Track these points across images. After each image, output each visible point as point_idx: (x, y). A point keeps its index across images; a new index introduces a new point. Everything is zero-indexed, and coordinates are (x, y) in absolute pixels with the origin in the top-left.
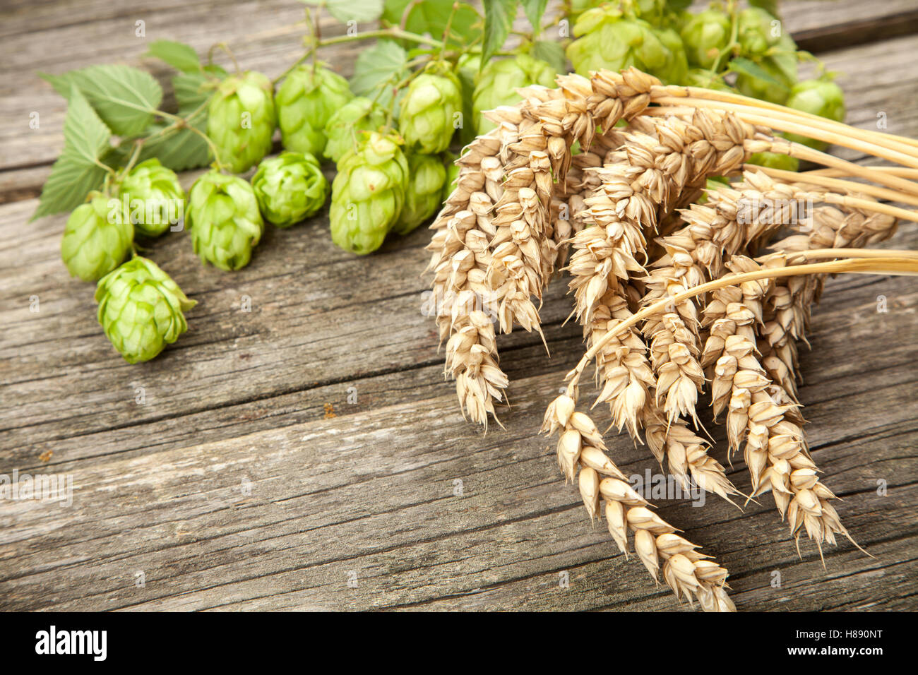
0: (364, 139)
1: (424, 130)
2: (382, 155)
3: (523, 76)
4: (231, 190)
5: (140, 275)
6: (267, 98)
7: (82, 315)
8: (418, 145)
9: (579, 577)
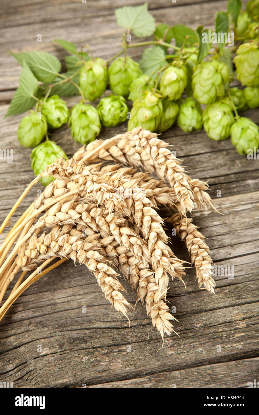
0: (145, 95)
1: (170, 91)
2: (152, 103)
3: (215, 70)
4: (89, 113)
5: (50, 150)
6: (105, 70)
7: (25, 162)
8: (167, 97)
9: (226, 291)
